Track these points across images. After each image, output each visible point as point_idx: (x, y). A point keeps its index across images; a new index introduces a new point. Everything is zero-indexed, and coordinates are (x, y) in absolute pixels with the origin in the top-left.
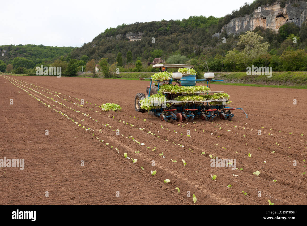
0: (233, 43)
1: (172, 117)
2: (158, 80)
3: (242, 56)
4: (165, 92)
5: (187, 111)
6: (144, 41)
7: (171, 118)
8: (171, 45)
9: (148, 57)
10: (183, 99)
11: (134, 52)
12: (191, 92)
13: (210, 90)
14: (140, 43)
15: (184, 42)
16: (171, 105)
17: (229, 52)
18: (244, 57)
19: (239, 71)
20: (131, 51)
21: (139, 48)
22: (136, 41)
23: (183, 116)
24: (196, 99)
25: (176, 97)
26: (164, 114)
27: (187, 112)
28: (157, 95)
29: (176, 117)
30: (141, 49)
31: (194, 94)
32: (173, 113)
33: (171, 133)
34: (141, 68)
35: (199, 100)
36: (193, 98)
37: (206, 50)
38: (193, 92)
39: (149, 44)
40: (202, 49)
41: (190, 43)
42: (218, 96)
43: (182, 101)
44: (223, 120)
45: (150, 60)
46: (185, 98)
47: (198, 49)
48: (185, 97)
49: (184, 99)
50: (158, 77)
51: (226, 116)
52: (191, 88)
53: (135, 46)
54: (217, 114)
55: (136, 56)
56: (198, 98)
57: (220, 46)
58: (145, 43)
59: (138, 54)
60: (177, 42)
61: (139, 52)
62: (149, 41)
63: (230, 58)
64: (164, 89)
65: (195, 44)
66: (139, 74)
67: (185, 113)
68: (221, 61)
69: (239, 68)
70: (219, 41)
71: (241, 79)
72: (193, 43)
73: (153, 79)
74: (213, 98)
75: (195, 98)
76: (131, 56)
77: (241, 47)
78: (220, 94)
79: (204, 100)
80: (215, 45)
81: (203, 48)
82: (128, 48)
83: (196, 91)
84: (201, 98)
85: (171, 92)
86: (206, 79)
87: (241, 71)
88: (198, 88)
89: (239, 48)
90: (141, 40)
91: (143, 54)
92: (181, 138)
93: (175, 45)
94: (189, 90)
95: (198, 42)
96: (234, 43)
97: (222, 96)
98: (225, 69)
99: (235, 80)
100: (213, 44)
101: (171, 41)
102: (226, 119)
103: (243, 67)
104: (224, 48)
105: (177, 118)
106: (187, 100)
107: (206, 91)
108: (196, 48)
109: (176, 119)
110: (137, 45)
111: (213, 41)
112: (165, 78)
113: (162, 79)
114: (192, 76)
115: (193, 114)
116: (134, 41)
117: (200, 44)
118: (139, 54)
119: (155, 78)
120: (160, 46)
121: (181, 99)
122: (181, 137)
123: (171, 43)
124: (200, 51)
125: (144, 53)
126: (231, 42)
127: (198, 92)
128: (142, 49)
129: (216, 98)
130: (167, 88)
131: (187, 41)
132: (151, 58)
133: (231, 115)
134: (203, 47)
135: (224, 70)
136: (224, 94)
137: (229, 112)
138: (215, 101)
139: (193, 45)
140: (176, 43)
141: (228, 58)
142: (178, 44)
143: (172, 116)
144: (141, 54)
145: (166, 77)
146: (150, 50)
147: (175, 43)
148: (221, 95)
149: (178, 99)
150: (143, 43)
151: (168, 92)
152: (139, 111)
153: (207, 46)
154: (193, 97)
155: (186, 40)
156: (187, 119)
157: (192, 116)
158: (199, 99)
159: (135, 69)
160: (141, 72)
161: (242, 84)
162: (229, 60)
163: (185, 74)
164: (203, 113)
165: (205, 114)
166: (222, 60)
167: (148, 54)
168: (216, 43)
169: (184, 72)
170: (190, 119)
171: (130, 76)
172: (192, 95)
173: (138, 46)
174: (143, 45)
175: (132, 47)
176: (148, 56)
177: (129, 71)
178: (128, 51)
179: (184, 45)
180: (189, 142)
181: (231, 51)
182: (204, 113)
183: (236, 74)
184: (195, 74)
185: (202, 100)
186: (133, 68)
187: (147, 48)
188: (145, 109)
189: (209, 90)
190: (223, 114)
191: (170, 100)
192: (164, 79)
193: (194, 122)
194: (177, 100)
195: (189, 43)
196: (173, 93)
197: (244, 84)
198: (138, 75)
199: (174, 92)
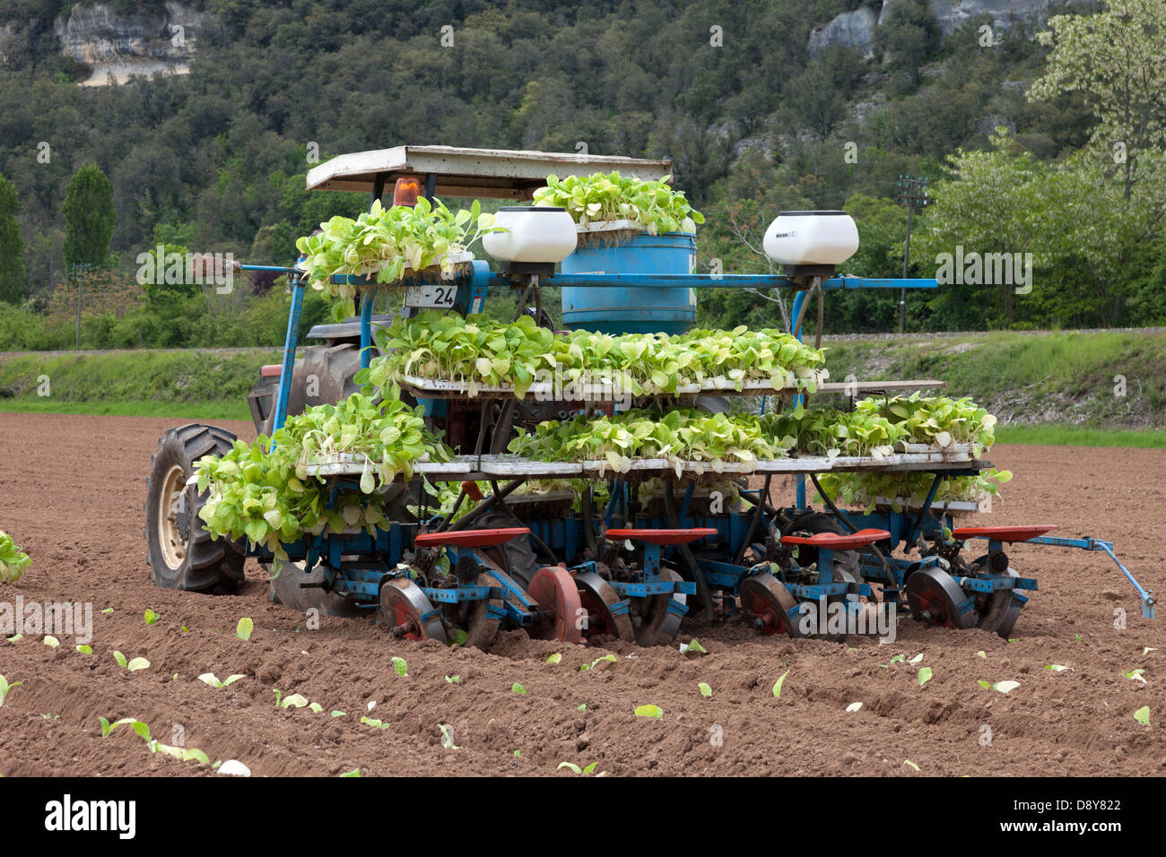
0: (985, 98)
1: (493, 602)
2: (364, 270)
3: (1067, 199)
4: (419, 383)
5: (624, 552)
6: (212, 81)
7: (482, 610)
8: (451, 113)
9: (252, 222)
10: (581, 442)
11: (130, 175)
12: (659, 381)
13: (820, 366)
14: (185, 97)
15: (570, 92)
16: (481, 502)
17: (960, 162)
18: (1087, 209)
19: (1046, 326)
20: (107, 170)
21: (175, 140)
22: (150, 79)
23: (589, 599)
24: (701, 446)
25: (521, 431)
26: (414, 573)
27: (621, 561)
28: (351, 408)
29: (523, 601)
30: (193, 150)
31: (684, 395)
32: (499, 572)
33: (489, 704)
34: (195, 316)
35: (726, 448)
36: (675, 434)
37: (756, 159)
38: (673, 382)
39: (258, 105)
40: (729, 149)
41: (621, 103)
42: (894, 419)
43: (575, 455)
44: (941, 630)
45: (269, 248)
46: (606, 435)
47: (692, 148)
48: (602, 426)
49: (596, 441)
50: (361, 248)
51: (967, 591)
52: (658, 348)
53: (134, 128)
54: (887, 583)
55: (147, 212)
56: (719, 431)
57: (881, 124)
58: (228, 96)
59: (161, 198)
60: (506, 94)
61: (177, 180)
62: (259, 82)
63: (966, 216)
64: (416, 355)
65: (665, 111)
66: (179, 367)
67: (605, 568)
68: (895, 245)
69: (1046, 298)
70: (871, 78)
71: (1067, 389)
72: (645, 102)
73: (318, 270)
74: (849, 441)
75: (695, 434)
76: (105, 209)
77: (1057, 128)
78: (911, 408)
79: (776, 455)
80: (838, 115)
81: (733, 140)
82: (79, 145)
83: (700, 375)
84: (744, 437)
85: (479, 378)
86: (786, 267)
87: (1068, 326)
88: (715, 349)
89: (1045, 138)
90: (191, 77)
91: (210, 193)
92: (585, 737)
93: (489, 119)
94: (641, 364)
95: (690, 93)
96: (996, 101)
97: (929, 416)
98: (927, 312)
99: (1017, 396)
100: (821, 104)
101: (451, 81)
102: (964, 617)
103: (1082, 288)
104: (913, 143)
105: (531, 608)
106: (619, 450)
107: (790, 375)
108: (669, 142)
109: (527, 619)
110: (154, 119)
111: (820, 78)
112: (420, 251)
113: (397, 258)
114: (666, 242)
115: (676, 577)
116: (132, 78)
117: (704, 109)
118: (176, 197)
119: (335, 259)
120: (360, 126)
121: (569, 445)
122: (582, 729)
123: (458, 104)
124: (707, 167)
125: (222, 189)
126: (973, 86)
127: (720, 383)
128: (203, 152)
129: (877, 439)
130: (441, 346)
131: (591, 82)
132: (279, 232)
133: (1007, 583)
134: (737, 134)
135: (916, 316)
136: (947, 406)
137: (997, 562)
138: (865, 461)
139: (647, 117)
140: (498, 100)
141: (950, 212)
142: (516, 107)
143: (493, 593)
144: (187, 197)
145: (430, 246)
146: (268, 164)
147: (485, 99)
148: (917, 417)
149: (541, 447)
150: (209, 98)
151: (447, 378)
152: (184, 582)
153: (771, 120)
154: (672, 425)
155: (581, 77)
156: (623, 624)
157: (667, 589)
158: (728, 446)
159: (132, 321)
160: (194, 345)
161: (1081, 433)
162: (958, 228)
163: (595, 227)
164: (761, 572)
165: (786, 576)
166: (902, 237)
167: (250, 194)
168: (849, 99)
169: (594, 208)
170: (655, 622)
171: (98, 381)
172: (666, 411)
173: (168, 125)
174: (207, 116)
175: (107, 132)
176: (253, 215)
177: (82, 341)
178: (75, 166)
179: (571, 118)
180: (652, 756)
181: (972, 155)
182: (775, 567)
183: (1026, 347)
184: (689, 226)
185: (755, 451)
186: (120, 314)
187: (239, 143)
188: (244, 539)
189: (809, 363)
190: (942, 578)
191: (474, 457)
192: (416, 266)
193: (683, 647)
194: (527, 454)
195: (614, 98)
196: (495, 388)
197: (1092, 432)
198: (169, 375)
199: (502, 381)
